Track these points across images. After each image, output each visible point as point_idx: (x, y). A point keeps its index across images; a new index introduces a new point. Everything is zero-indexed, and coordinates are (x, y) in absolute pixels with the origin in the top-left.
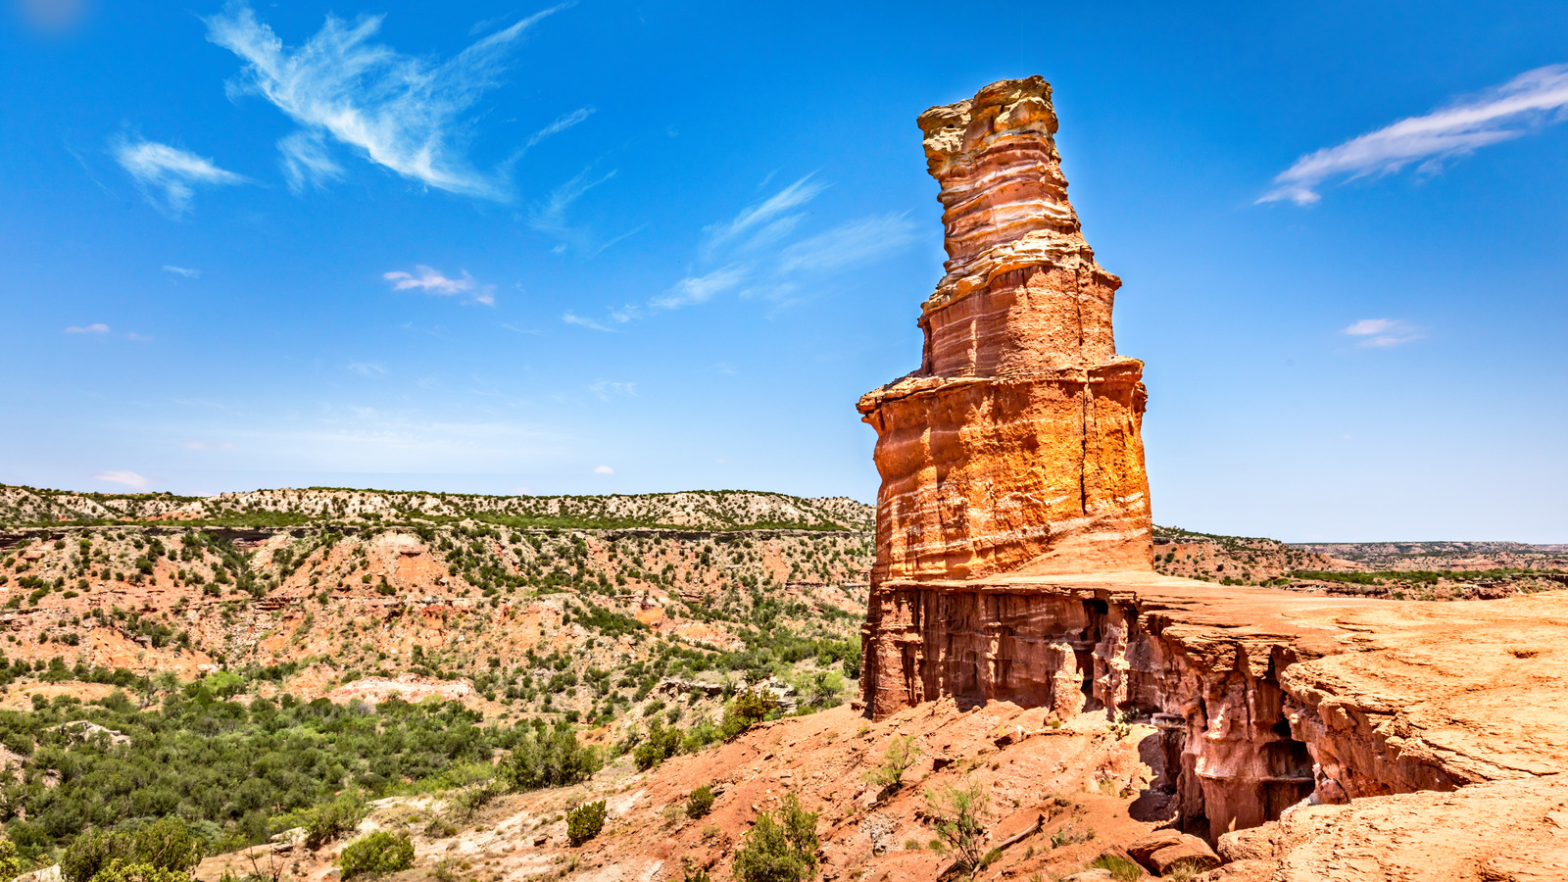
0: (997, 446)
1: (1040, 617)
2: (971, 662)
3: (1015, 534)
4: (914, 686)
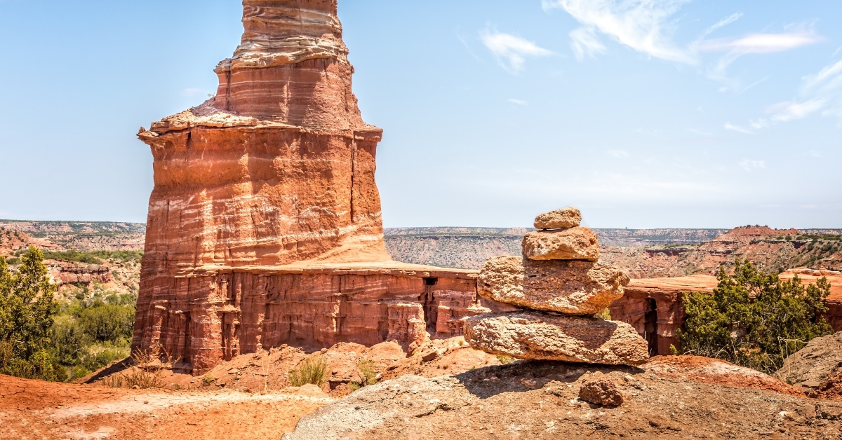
0: (302, 173)
1: (376, 289)
2: (287, 322)
3: (314, 234)
4: (228, 344)
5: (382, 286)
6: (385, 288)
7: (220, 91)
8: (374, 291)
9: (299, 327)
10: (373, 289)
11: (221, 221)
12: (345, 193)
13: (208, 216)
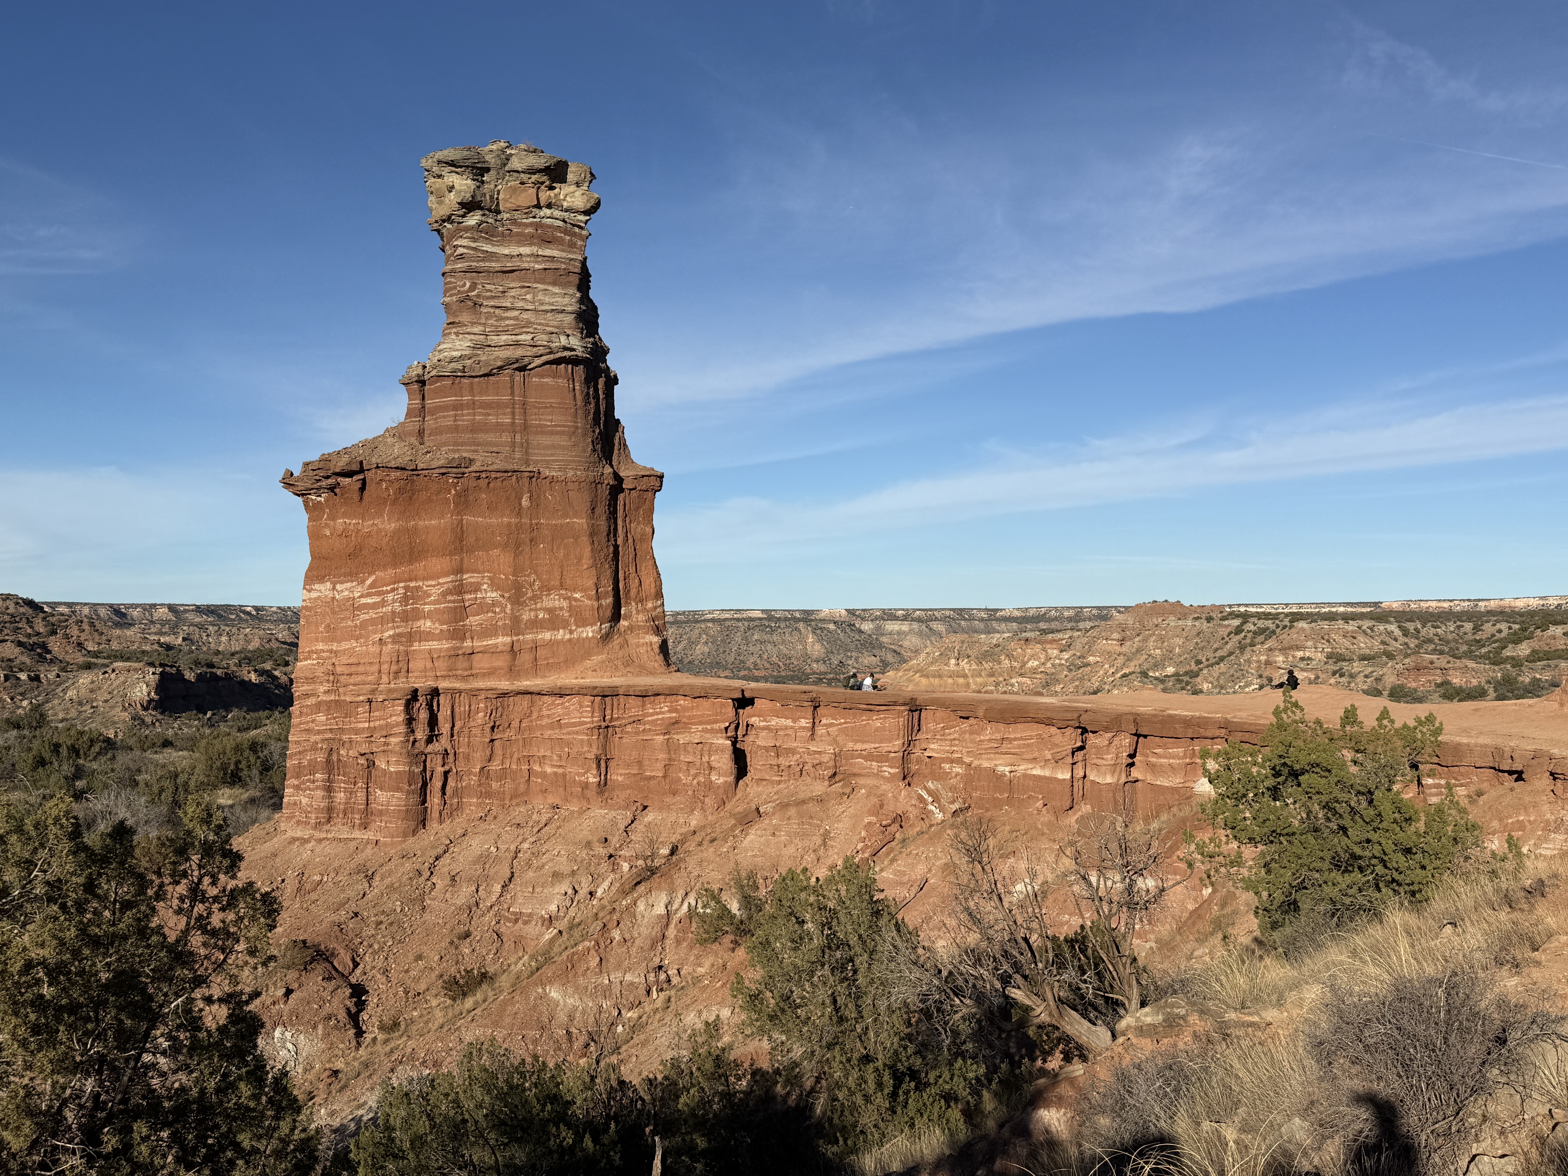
1: (660, 716)
2: (525, 767)
3: (561, 635)
4: (434, 801)
5: (670, 711)
6: (674, 715)
7: (409, 414)
8: (658, 719)
9: (544, 775)
10: (656, 717)
11: (417, 615)
12: (608, 573)
13: (398, 607)
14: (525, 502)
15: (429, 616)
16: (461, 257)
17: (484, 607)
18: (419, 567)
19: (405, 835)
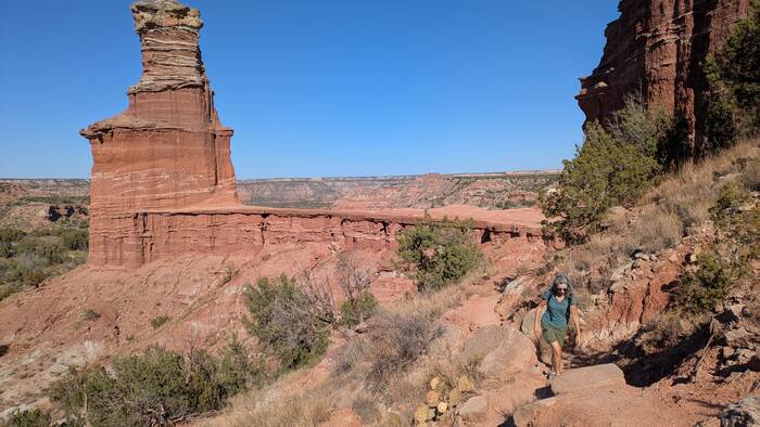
1: (234, 221)
3: (195, 191)
4: (147, 255)
5: (237, 219)
6: (238, 221)
7: (130, 106)
10: (232, 221)
11: (137, 184)
12: (213, 167)
13: (128, 181)
14: (178, 140)
15: (142, 184)
16: (148, 45)
17: (163, 181)
18: (137, 165)
19: (136, 268)
